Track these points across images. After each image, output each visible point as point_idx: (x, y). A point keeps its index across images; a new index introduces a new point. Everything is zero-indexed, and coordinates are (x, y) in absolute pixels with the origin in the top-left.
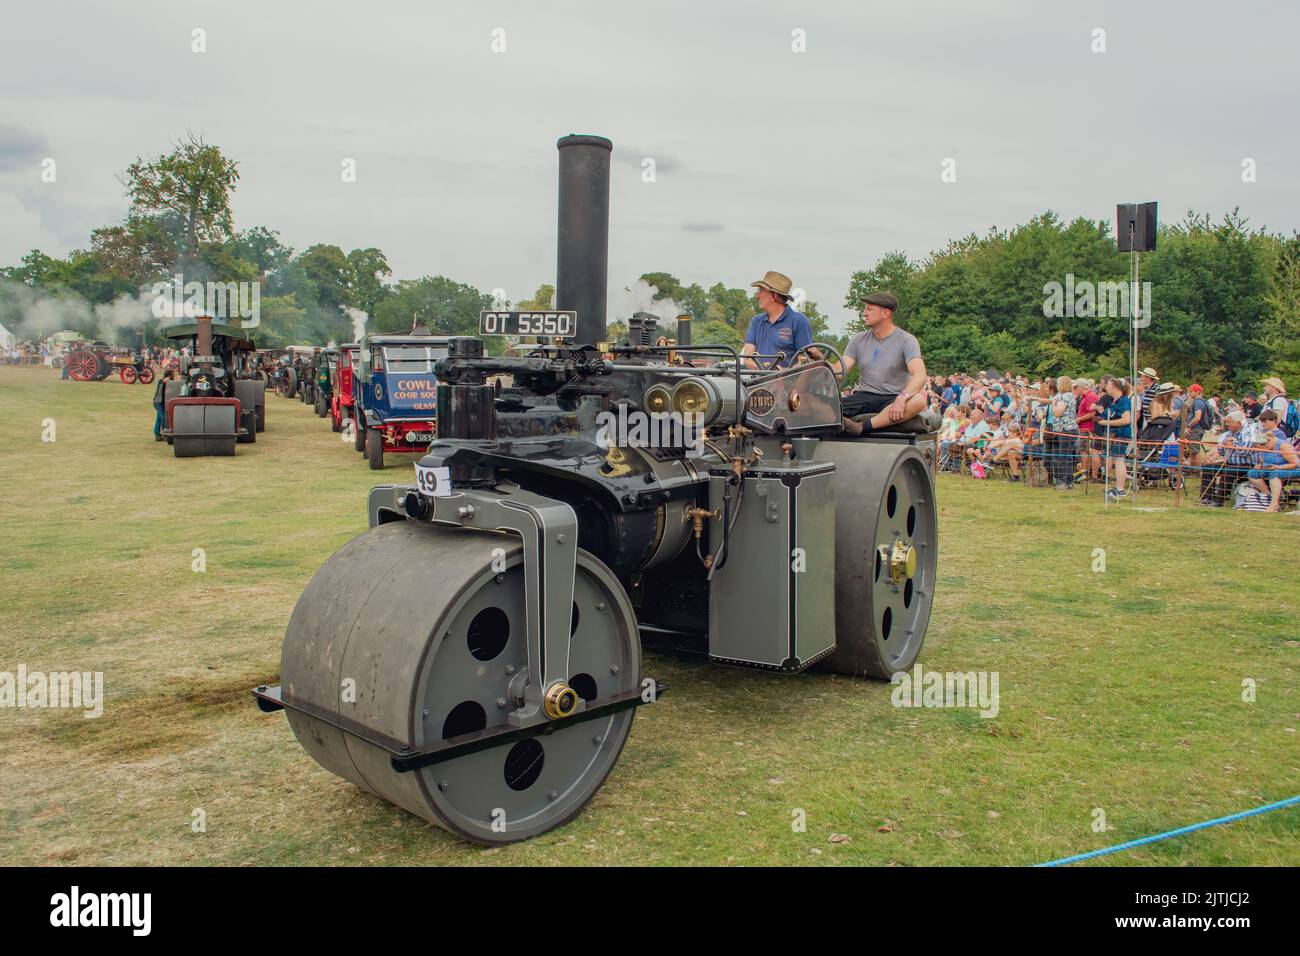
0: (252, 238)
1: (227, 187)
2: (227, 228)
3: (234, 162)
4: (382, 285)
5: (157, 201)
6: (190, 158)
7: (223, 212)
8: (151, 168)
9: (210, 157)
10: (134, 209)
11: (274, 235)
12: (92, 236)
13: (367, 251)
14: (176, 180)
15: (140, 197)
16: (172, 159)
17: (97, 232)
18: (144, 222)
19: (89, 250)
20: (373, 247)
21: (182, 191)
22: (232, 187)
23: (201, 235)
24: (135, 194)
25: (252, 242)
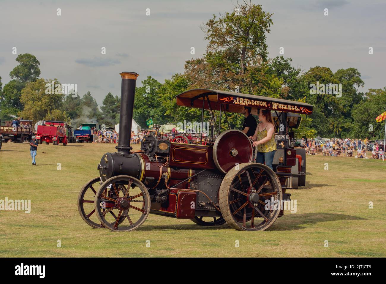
0: (275, 64)
1: (265, 30)
2: (264, 56)
3: (270, 14)
4: (357, 93)
5: (223, 42)
6: (244, 14)
7: (262, 47)
8: (221, 21)
9: (256, 12)
10: (210, 47)
11: (289, 61)
12: (185, 65)
13: (348, 70)
14: (235, 28)
15: (214, 40)
16: (233, 15)
17: (188, 63)
18: (215, 55)
19: (183, 74)
20: (352, 68)
21: (238, 35)
22: (268, 31)
23: (248, 62)
24: (211, 38)
25: (274, 67)
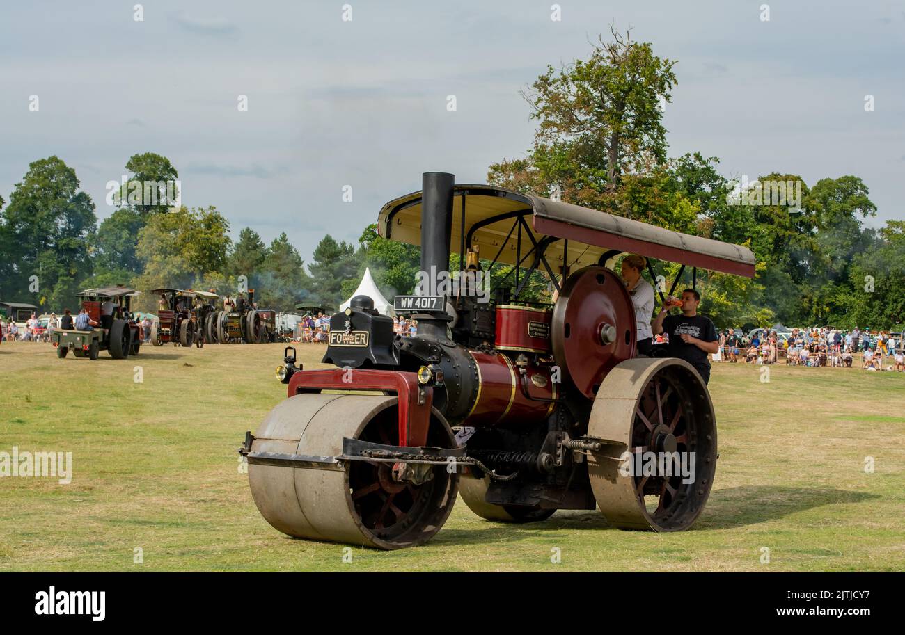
0: (683, 170)
1: (659, 97)
2: (658, 152)
3: (670, 62)
4: (862, 229)
5: (570, 123)
6: (614, 62)
7: (654, 132)
8: (565, 79)
9: (641, 59)
10: (542, 135)
11: (712, 164)
12: (489, 175)
13: (840, 181)
14: (596, 94)
15: (550, 119)
16: (591, 65)
17: (495, 169)
18: (553, 152)
20: (850, 175)
21: (601, 107)
22: (668, 97)
23: (624, 165)
24: (543, 116)
25: (681, 175)
